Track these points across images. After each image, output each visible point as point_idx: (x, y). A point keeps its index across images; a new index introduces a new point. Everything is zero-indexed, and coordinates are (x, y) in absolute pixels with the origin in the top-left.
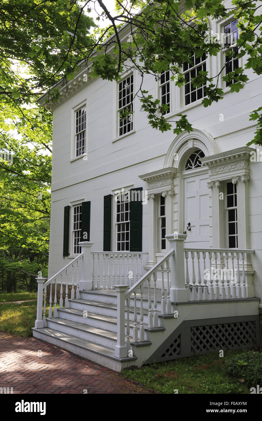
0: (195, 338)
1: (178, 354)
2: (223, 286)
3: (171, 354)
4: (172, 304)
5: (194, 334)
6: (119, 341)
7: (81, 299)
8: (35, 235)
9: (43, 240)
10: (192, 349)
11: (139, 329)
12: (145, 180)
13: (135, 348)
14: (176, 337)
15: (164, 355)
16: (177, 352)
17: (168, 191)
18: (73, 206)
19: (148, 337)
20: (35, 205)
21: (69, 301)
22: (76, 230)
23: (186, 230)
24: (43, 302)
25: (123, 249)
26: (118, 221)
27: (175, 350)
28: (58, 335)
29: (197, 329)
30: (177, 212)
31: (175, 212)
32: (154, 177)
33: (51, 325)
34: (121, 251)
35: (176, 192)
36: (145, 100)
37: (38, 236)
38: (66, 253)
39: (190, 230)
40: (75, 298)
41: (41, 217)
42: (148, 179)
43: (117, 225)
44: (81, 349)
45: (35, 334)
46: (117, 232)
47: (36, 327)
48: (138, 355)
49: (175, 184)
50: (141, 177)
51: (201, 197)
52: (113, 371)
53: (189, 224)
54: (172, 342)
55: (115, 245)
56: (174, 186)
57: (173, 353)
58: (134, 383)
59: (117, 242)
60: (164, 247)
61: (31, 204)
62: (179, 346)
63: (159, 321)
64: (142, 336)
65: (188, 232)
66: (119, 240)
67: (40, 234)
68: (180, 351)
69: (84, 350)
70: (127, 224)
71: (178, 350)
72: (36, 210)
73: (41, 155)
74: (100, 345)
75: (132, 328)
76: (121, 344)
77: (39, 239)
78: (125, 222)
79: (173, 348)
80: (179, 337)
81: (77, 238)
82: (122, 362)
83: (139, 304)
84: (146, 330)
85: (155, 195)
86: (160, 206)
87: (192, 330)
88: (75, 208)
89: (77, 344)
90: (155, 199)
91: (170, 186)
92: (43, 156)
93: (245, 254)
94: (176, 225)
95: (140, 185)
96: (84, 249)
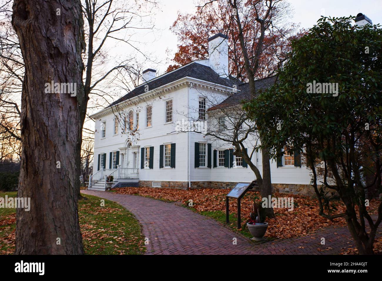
4: (117, 179)
5: (122, 185)
18: (101, 154)
22: (102, 162)
23: (128, 163)
30: (126, 158)
34: (114, 168)
43: (113, 161)
45: (89, 189)
49: (126, 151)
50: (119, 148)
55: (112, 167)
63: (114, 182)
66: (113, 165)
78: (115, 160)
80: (118, 185)
81: (102, 165)
86: (123, 156)
93: (137, 169)
94: (126, 162)
95: (119, 150)
96: (101, 168)
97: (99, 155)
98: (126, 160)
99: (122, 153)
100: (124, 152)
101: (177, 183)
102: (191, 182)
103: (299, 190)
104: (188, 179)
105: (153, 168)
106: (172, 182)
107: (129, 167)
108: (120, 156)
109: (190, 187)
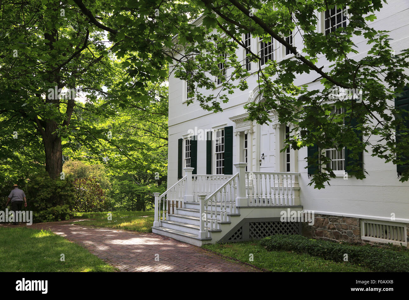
0: (252, 230)
1: (240, 239)
2: (275, 197)
3: (235, 239)
4: (237, 207)
5: (252, 227)
6: (201, 230)
7: (185, 208)
8: (158, 162)
9: (165, 166)
10: (250, 236)
11: (214, 223)
12: (233, 121)
13: (211, 233)
14: (239, 228)
15: (230, 239)
16: (240, 238)
17: (248, 130)
18: (185, 138)
19: (220, 228)
20: (159, 133)
21: (177, 209)
22: (187, 158)
23: (261, 159)
24: (159, 208)
25: (220, 173)
26: (217, 151)
27: (238, 236)
28: (167, 229)
29: (255, 224)
30: (255, 145)
31: (253, 145)
32: (239, 119)
33: (164, 225)
34: (219, 175)
35: (254, 131)
36: (198, 96)
37: (160, 163)
38: (180, 176)
39: (264, 159)
40: (181, 207)
41: (165, 144)
42: (235, 120)
43: (216, 155)
44: (181, 236)
45: (154, 231)
46: (216, 160)
47: (154, 226)
48: (212, 237)
49: (254, 125)
50: (230, 118)
51: (271, 135)
52: (197, 246)
53: (263, 154)
54: (236, 231)
55: (215, 170)
56: (253, 126)
57: (237, 238)
58: (206, 250)
59: (216, 167)
61: (156, 132)
62: (241, 234)
63: (228, 218)
64: (216, 226)
65: (262, 160)
66: (217, 166)
67: (162, 161)
68: (242, 237)
69: (182, 237)
70: (223, 153)
71: (240, 236)
72: (161, 138)
73: (164, 87)
74: (192, 234)
75: (209, 222)
76: (202, 230)
77: (161, 166)
78: (221, 152)
79: (237, 235)
80: (241, 228)
81: (188, 164)
82: (202, 240)
83: (214, 209)
84: (218, 223)
85: (241, 132)
86: (244, 140)
87: (250, 224)
88: (186, 141)
89: (178, 234)
90: (240, 136)
91: (250, 126)
92: (166, 87)
93: (293, 176)
94: (254, 155)
95: (230, 124)
96: (187, 173)
97: (180, 141)
98: (254, 149)
99: (241, 129)
100: (248, 128)
107: (262, 171)
108: (236, 141)
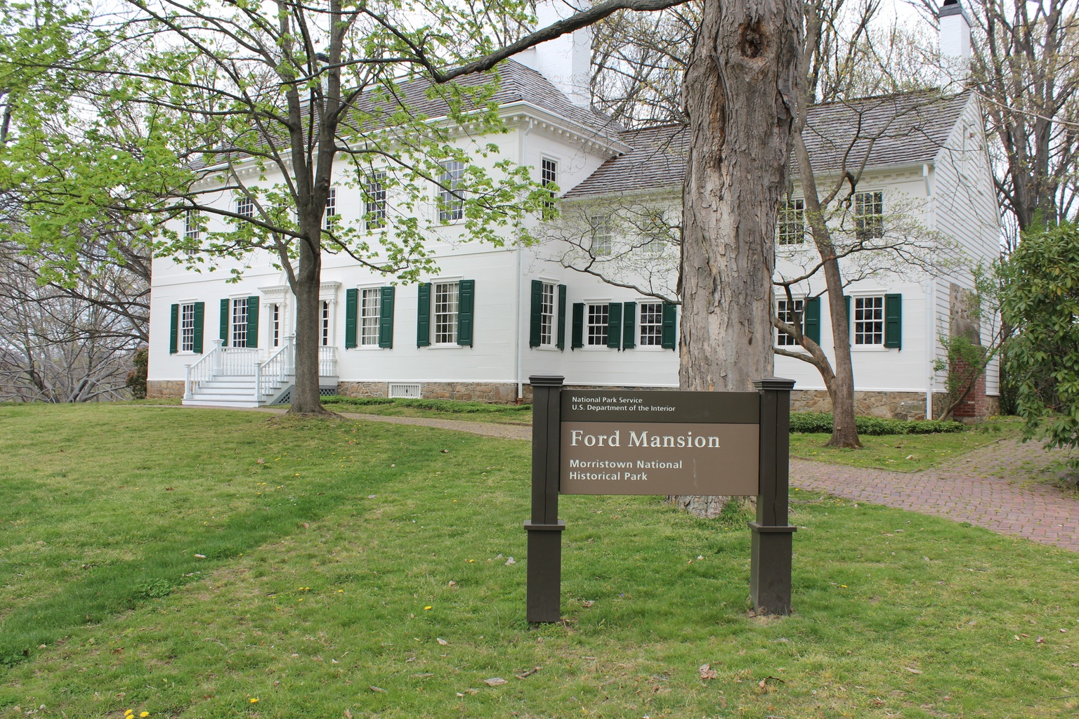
4: (286, 375)
17: (281, 303)
18: (183, 304)
22: (185, 328)
26: (235, 322)
31: (286, 318)
32: (271, 290)
35: (288, 303)
38: (174, 350)
42: (265, 291)
46: (233, 332)
50: (259, 288)
55: (232, 343)
56: (286, 299)
59: (233, 340)
60: (276, 344)
66: (235, 338)
70: (244, 325)
78: (241, 323)
85: (271, 304)
86: (274, 313)
88: (184, 307)
90: (270, 308)
93: (331, 350)
94: (287, 329)
95: (256, 294)
97: (175, 308)
98: (287, 322)
99: (267, 301)
100: (282, 300)
101: (478, 388)
102: (523, 384)
103: (812, 402)
104: (517, 378)
105: (391, 347)
106: (462, 384)
108: (264, 312)
109: (520, 396)
